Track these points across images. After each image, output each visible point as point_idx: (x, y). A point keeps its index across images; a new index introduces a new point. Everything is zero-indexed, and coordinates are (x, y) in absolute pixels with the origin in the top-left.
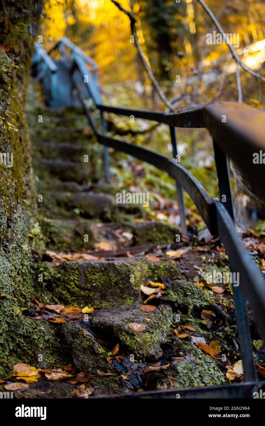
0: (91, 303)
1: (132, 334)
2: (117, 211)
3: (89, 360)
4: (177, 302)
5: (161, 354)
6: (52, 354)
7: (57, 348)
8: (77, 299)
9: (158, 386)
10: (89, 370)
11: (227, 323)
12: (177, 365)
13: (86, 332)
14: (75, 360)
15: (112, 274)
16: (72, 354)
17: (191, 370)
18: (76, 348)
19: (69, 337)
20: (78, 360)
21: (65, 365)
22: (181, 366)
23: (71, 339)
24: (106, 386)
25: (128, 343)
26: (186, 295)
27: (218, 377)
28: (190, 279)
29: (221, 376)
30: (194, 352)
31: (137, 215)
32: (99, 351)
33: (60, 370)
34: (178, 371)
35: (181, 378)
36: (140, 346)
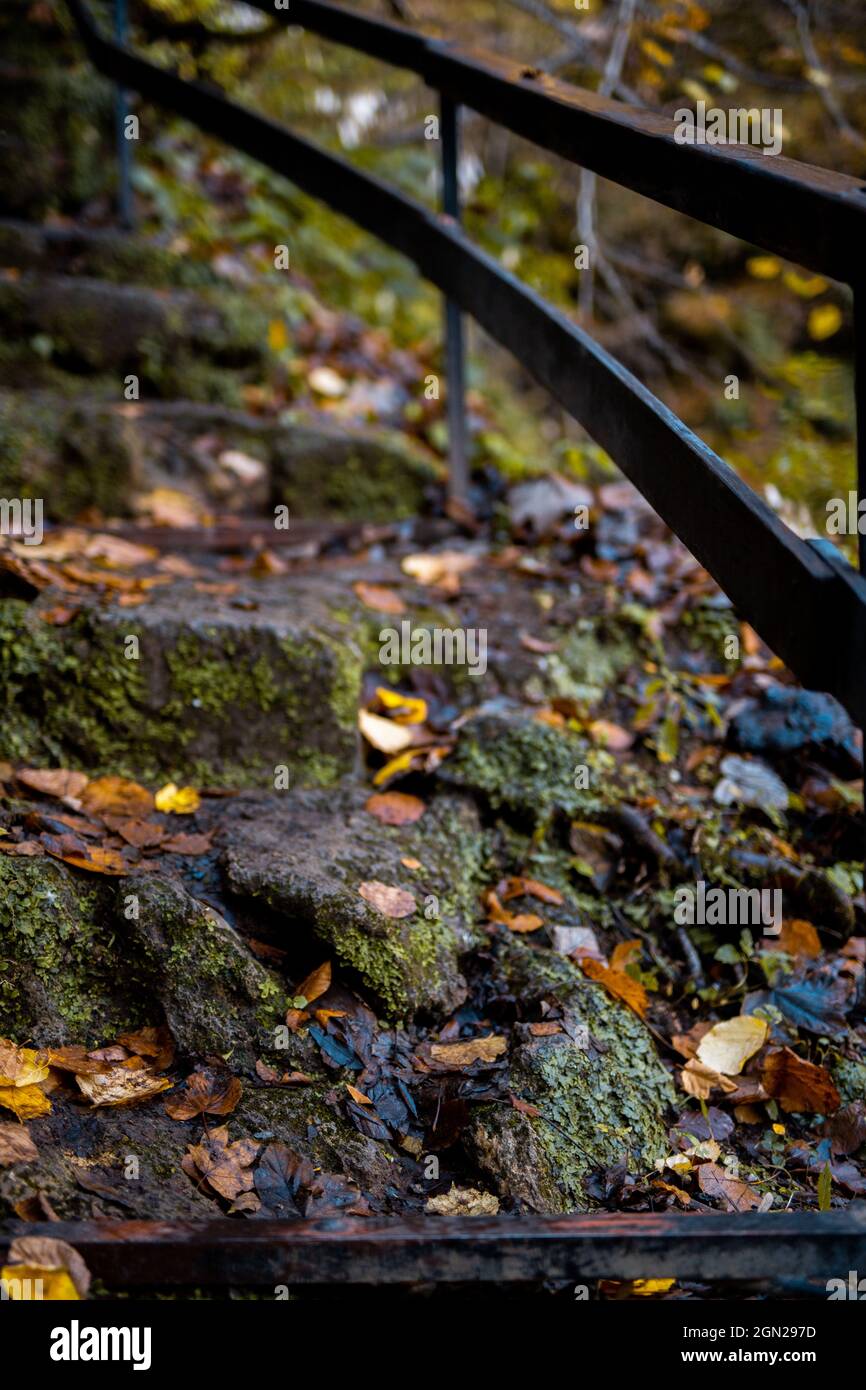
0: (180, 768)
1: (375, 932)
2: (183, 354)
3: (222, 1021)
4: (497, 792)
5: (461, 996)
6: (83, 989)
7: (102, 967)
8: (130, 751)
9: (479, 1133)
10: (226, 1057)
11: (664, 879)
12: (543, 1060)
13: (216, 922)
14: (171, 1019)
15: (265, 671)
16: (163, 994)
17: (585, 1075)
18: (177, 975)
19: (149, 933)
20: (182, 1020)
21: (132, 1029)
22: (555, 1062)
23: (157, 941)
24: (296, 1126)
25: (362, 965)
26: (528, 770)
27: (656, 1089)
28: (512, 688)
29: (664, 1085)
30: (582, 999)
31: (249, 372)
32: (261, 991)
33: (117, 1054)
34: (545, 1082)
35: (554, 1104)
36: (404, 974)
